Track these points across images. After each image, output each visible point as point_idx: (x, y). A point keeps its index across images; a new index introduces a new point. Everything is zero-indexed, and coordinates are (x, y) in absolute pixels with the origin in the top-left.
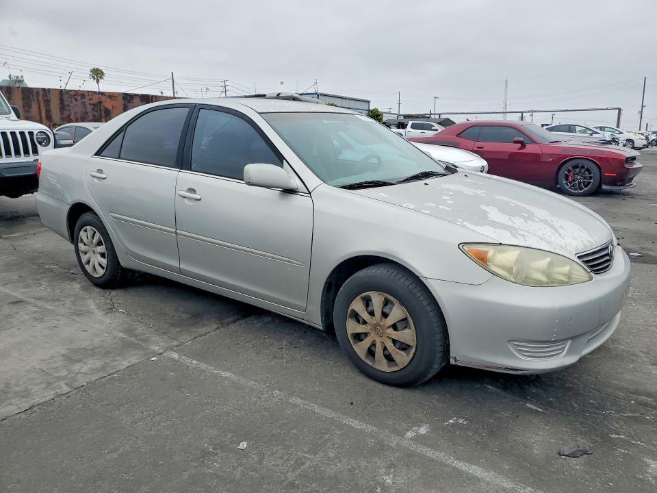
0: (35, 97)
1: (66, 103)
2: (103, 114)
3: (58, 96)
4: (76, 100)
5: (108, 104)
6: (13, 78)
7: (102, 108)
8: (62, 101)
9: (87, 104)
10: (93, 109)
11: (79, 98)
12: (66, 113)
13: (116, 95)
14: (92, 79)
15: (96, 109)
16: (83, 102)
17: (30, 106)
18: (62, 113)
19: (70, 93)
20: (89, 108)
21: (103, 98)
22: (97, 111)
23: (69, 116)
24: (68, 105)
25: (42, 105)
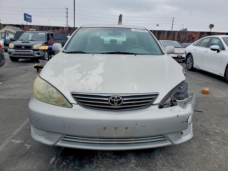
0: (171, 34)
1: (180, 35)
2: (191, 39)
3: (178, 33)
4: (183, 34)
5: (194, 36)
6: (184, 29)
7: (192, 37)
8: (179, 34)
9: (187, 36)
10: (188, 37)
11: (184, 34)
12: (179, 39)
13: (198, 32)
14: (209, 28)
15: (189, 37)
16: (185, 35)
17: (169, 37)
18: (178, 39)
19: (182, 32)
20: (187, 37)
21: (193, 33)
22: (189, 38)
23: (180, 39)
24: (180, 36)
25: (172, 36)
